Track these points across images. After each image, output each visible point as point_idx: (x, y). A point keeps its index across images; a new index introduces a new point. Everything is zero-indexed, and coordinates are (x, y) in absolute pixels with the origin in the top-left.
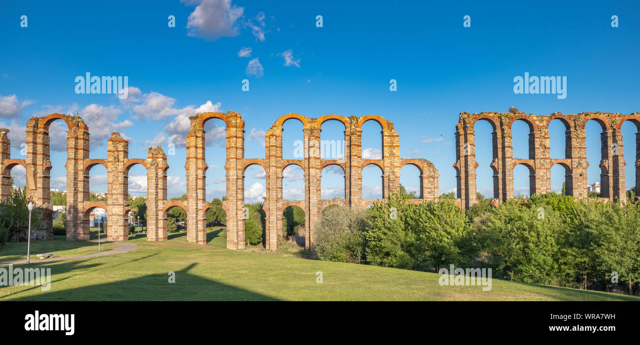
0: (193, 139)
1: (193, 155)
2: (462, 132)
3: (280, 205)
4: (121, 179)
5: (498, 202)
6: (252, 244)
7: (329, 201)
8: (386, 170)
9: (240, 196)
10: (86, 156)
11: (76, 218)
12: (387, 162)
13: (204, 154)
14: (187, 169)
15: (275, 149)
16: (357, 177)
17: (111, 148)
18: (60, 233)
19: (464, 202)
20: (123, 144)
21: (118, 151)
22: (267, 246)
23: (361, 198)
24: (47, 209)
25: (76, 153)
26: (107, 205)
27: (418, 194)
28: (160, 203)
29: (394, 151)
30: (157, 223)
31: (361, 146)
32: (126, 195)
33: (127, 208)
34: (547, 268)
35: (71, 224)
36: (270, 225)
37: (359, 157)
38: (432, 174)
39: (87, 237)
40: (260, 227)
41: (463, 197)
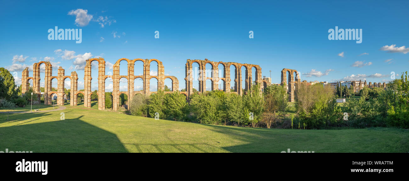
0: (87, 68)
1: (87, 74)
2: (188, 66)
3: (118, 93)
4: (62, 83)
5: (200, 93)
6: (108, 108)
7: (137, 92)
8: (159, 80)
9: (103, 90)
10: (51, 75)
11: (47, 97)
12: (160, 77)
13: (91, 74)
14: (85, 79)
15: (116, 71)
16: (148, 83)
17: (59, 72)
18: (43, 102)
19: (188, 93)
20: (63, 71)
21: (61, 73)
22: (113, 109)
23: (149, 91)
24: (39, 94)
25: (48, 74)
26: (57, 92)
27: (171, 89)
28: (75, 92)
29: (162, 73)
30: (74, 99)
31: (149, 71)
32: (63, 89)
33: (64, 94)
34: (213, 118)
35: (46, 99)
36: (114, 101)
37: (149, 75)
38: (176, 82)
39: (51, 103)
40: (111, 101)
41: (188, 91)
